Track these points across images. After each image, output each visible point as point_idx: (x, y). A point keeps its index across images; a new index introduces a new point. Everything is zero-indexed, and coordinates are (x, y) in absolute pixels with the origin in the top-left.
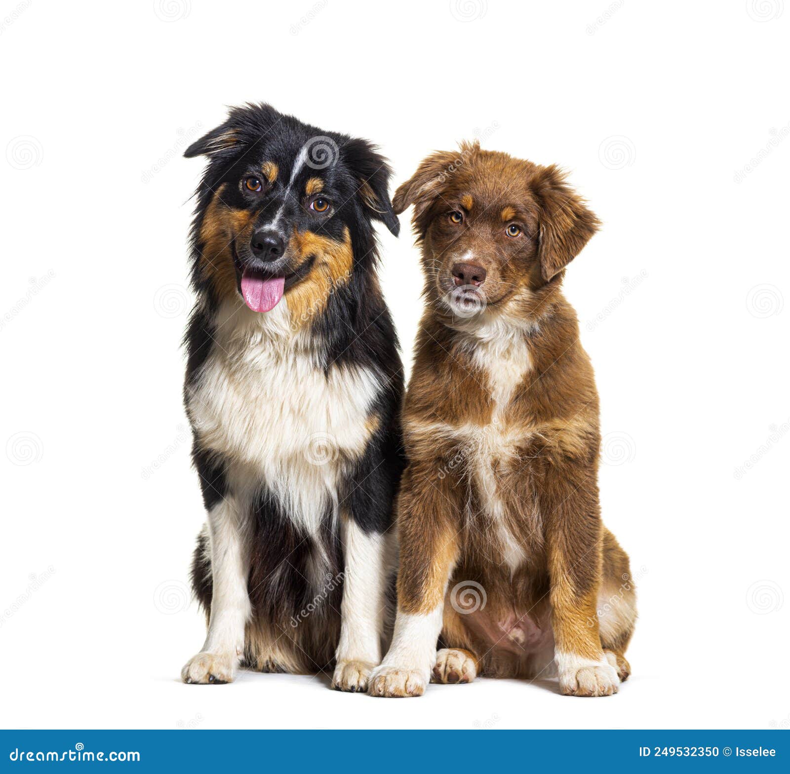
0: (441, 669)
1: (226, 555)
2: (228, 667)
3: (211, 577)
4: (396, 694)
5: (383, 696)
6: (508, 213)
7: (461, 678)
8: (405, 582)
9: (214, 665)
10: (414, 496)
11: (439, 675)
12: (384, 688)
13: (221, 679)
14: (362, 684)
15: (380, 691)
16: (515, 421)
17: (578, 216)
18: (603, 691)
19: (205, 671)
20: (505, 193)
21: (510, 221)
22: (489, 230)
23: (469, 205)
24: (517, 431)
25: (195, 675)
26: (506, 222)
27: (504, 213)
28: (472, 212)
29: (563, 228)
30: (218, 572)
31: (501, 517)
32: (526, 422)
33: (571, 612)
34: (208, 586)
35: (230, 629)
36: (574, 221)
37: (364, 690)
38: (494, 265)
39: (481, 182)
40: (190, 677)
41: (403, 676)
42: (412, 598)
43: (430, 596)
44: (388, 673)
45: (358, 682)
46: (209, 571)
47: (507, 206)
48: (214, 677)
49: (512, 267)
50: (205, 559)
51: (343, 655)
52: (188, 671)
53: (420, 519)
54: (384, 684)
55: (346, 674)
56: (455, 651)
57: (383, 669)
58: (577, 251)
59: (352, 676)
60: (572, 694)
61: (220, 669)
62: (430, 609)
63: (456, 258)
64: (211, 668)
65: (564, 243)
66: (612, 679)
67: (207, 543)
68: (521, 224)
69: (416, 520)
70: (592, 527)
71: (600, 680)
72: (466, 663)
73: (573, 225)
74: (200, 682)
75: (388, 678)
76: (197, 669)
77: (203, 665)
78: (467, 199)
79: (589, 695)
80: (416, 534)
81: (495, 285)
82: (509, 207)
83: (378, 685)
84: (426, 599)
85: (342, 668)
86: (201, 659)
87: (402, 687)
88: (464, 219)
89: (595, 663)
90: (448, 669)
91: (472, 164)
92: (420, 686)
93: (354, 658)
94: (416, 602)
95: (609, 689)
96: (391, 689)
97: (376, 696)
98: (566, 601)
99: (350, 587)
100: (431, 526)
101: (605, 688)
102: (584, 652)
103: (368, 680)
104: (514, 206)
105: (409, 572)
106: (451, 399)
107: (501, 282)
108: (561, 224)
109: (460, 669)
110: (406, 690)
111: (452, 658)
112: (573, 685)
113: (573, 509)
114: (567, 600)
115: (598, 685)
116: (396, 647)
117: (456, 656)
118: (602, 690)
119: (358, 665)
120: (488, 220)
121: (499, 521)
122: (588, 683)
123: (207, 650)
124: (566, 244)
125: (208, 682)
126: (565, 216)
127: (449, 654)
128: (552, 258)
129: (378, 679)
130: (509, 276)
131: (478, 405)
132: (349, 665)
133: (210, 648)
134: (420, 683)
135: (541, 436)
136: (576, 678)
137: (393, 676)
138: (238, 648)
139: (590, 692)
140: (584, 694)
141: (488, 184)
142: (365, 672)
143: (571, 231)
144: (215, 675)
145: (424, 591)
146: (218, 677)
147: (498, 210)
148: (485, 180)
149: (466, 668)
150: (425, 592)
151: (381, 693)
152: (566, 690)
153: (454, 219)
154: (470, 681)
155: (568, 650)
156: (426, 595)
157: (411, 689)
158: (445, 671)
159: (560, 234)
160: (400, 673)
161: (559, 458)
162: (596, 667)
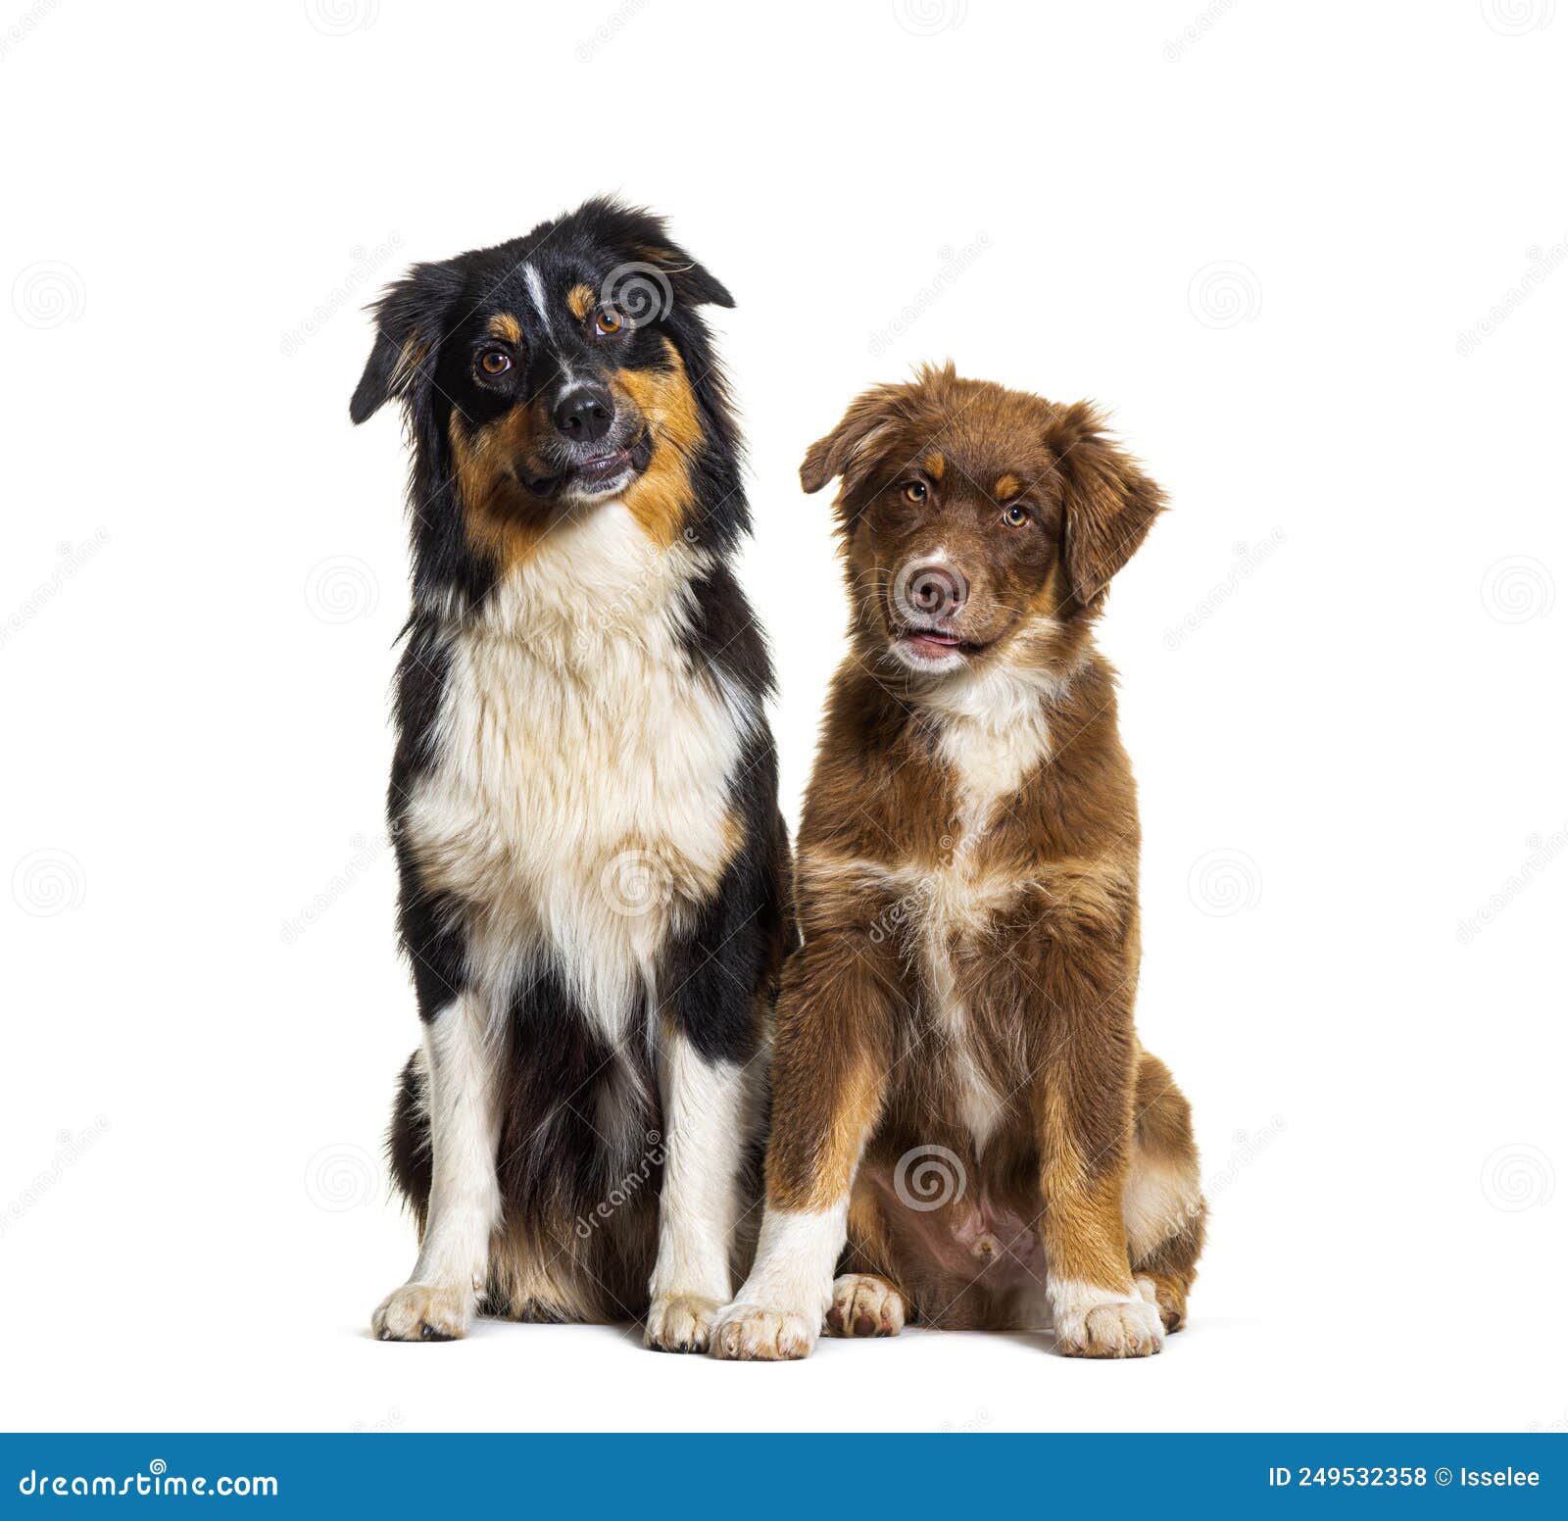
0: (845, 1310)
1: (458, 1106)
2: (458, 1310)
3: (430, 1147)
4: (759, 1355)
5: (737, 1359)
6: (1006, 486)
7: (879, 1328)
8: (782, 1155)
9: (431, 1307)
10: (805, 997)
11: (841, 1321)
12: (739, 1343)
13: (444, 1333)
14: (700, 1337)
15: (731, 1349)
16: (998, 859)
17: (1130, 488)
18: (1135, 1348)
19: (415, 1317)
20: (1002, 452)
21: (1011, 499)
22: (973, 514)
23: (939, 472)
24: (1001, 878)
25: (395, 1325)
26: (1003, 502)
27: (1000, 486)
28: (944, 483)
29: (1106, 512)
30: (442, 1137)
31: (961, 1035)
32: (1019, 862)
33: (1079, 1205)
34: (425, 1163)
35: (462, 1242)
36: (1124, 497)
37: (702, 1350)
38: (983, 574)
39: (960, 431)
40: (388, 1328)
41: (774, 1323)
42: (794, 1184)
43: (826, 1179)
44: (746, 1317)
45: (693, 1334)
46: (428, 1136)
47: (1006, 474)
48: (431, 1329)
49: (1014, 579)
50: (420, 1115)
51: (663, 1286)
52: (384, 1317)
53: (814, 1040)
54: (739, 1337)
55: (671, 1320)
56: (870, 1279)
57: (737, 1310)
58: (1133, 547)
59: (682, 1324)
60: (1079, 1353)
61: (442, 1313)
62: (825, 1204)
63: (917, 562)
64: (425, 1312)
65: (1109, 538)
66: (1151, 1326)
67: (424, 1086)
68: (1030, 505)
69: (808, 1041)
70: (1119, 1057)
71: (1129, 1327)
72: (888, 1300)
73: (1122, 505)
74: (405, 1339)
75: (746, 1325)
76: (401, 1313)
77: (412, 1306)
78: (936, 462)
79: (1110, 1355)
80: (807, 1067)
81: (984, 609)
82: (1009, 476)
83: (728, 1339)
84: (819, 1184)
85: (664, 1309)
86: (409, 1295)
87: (771, 1342)
88: (929, 496)
89: (1121, 1298)
90: (857, 1309)
91: (941, 401)
92: (804, 1339)
93: (684, 1291)
94: (802, 1189)
95: (1146, 1344)
96: (751, 1346)
97: (724, 1359)
98: (1071, 1187)
99: (678, 1161)
100: (834, 1052)
101: (1138, 1341)
102: (1100, 1277)
103: (709, 1331)
104: (1017, 475)
105: (791, 1136)
106: (888, 818)
107: (994, 605)
108: (1102, 506)
109: (877, 1312)
110: (778, 1348)
111: (865, 1291)
112: (1080, 1336)
113: (1087, 1022)
114: (1073, 1183)
115: (1125, 1336)
116: (761, 1270)
117: (871, 1288)
118: (1134, 1345)
119: (693, 1305)
120: (972, 497)
121: (958, 1041)
122: (1109, 1332)
123: (419, 1280)
124: (1113, 538)
125: (418, 1336)
126: (1108, 488)
127: (859, 1284)
128: (1090, 564)
129: (727, 1328)
130: (1010, 596)
131: (930, 830)
132: (676, 1303)
133: (426, 1276)
134: (802, 1333)
135: (1041, 887)
136: (1086, 1324)
137: (756, 1322)
138: (477, 1278)
139: (1111, 1350)
140: (1100, 1353)
141: (972, 435)
142: (706, 1316)
143: (1120, 515)
144: (433, 1325)
145: (816, 1172)
146: (438, 1328)
147: (990, 480)
148: (966, 427)
149: (887, 1309)
150: (819, 1172)
151: (733, 1353)
152: (1067, 1346)
153: (911, 494)
154: (894, 1332)
155: (1071, 1274)
156: (820, 1176)
157: (788, 1345)
158: (851, 1313)
159: (1101, 524)
160: (767, 1317)
161: (1069, 928)
162: (1121, 1305)
